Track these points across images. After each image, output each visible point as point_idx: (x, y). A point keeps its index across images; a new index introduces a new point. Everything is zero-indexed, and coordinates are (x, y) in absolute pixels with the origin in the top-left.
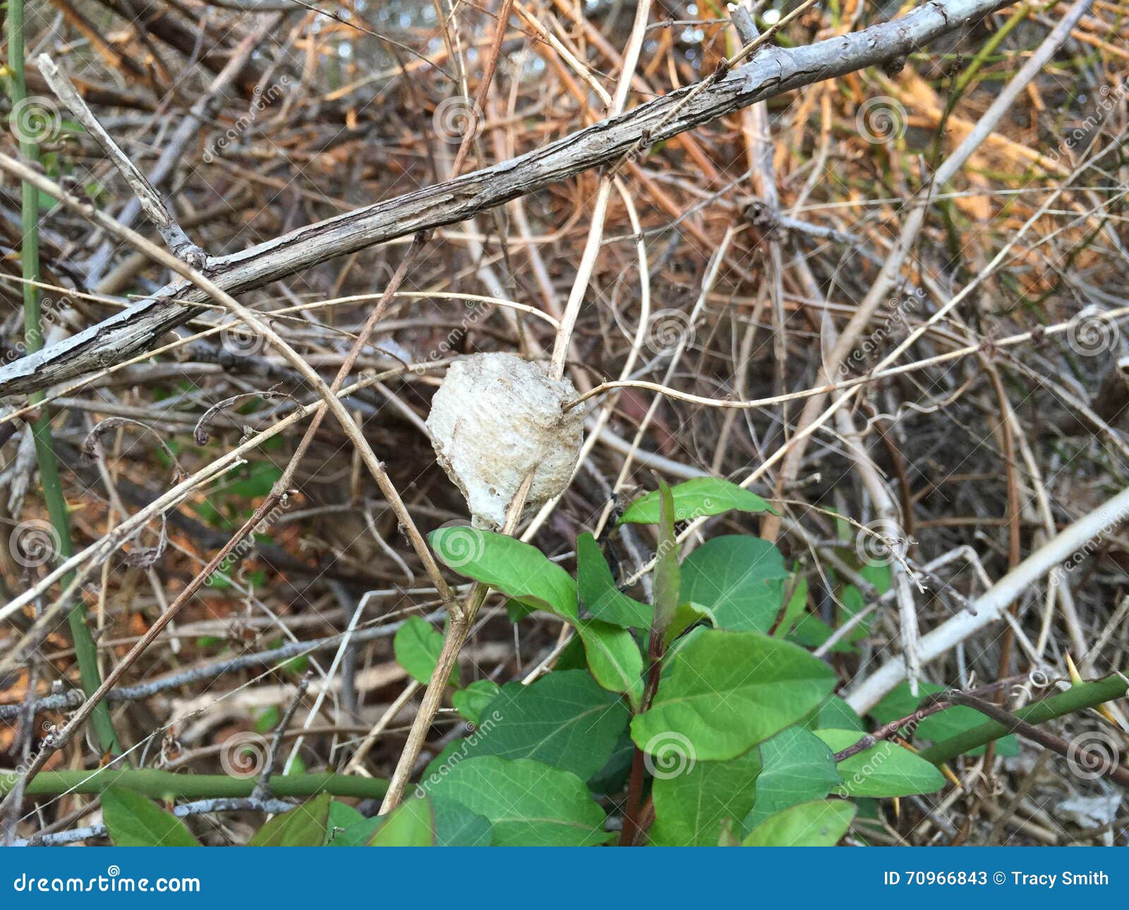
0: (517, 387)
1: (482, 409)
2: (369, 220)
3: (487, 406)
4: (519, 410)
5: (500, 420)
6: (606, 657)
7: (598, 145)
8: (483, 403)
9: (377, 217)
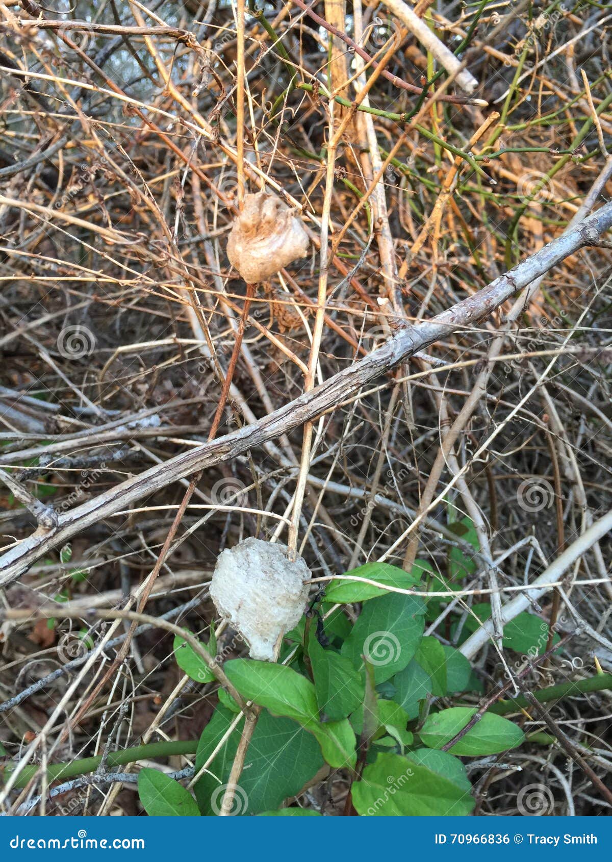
0: (276, 576)
1: (257, 595)
2: (159, 477)
3: (260, 593)
4: (280, 591)
5: (270, 601)
6: (334, 743)
7: (302, 415)
8: (258, 591)
9: (164, 475)
